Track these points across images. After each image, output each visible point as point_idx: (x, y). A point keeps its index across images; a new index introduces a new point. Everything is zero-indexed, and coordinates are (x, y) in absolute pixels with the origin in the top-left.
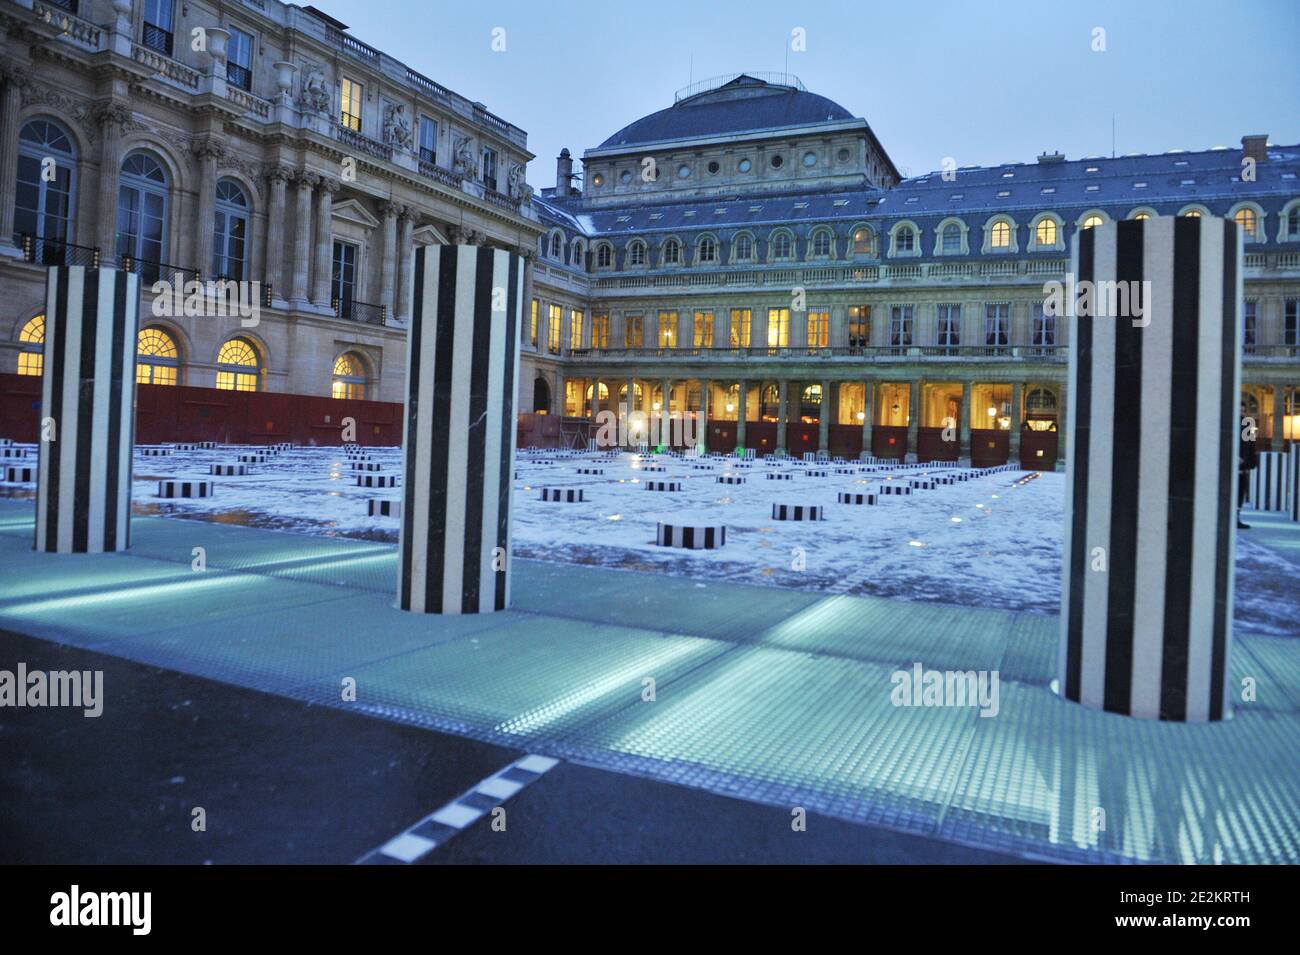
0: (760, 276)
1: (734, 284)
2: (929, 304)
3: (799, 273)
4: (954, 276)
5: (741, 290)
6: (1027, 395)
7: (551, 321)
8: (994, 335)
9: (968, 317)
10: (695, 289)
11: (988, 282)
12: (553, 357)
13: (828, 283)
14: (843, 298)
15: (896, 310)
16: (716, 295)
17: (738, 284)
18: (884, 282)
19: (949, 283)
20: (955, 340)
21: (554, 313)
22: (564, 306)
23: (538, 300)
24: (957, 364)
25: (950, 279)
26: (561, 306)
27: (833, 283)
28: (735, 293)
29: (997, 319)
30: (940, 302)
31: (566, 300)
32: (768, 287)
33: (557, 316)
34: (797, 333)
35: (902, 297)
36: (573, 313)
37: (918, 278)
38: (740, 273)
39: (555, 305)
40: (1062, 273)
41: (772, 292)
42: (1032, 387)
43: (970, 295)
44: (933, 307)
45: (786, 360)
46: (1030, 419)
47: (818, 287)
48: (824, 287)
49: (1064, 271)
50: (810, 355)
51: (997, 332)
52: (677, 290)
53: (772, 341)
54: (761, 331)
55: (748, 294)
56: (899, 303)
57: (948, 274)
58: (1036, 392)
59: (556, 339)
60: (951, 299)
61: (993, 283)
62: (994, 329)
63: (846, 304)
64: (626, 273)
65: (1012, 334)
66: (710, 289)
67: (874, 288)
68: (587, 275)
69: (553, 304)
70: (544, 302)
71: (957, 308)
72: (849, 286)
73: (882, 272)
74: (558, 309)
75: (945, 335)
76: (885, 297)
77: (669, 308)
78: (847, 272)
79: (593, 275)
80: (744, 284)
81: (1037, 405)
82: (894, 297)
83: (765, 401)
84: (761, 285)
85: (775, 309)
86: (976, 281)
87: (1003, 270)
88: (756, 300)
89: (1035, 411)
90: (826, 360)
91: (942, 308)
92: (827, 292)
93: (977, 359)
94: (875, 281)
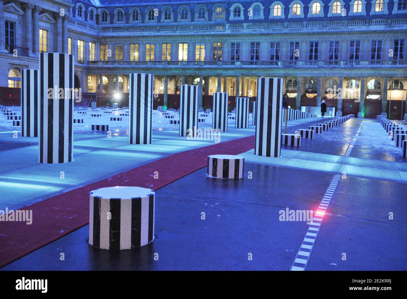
0: (175, 28)
1: (163, 32)
2: (247, 41)
3: (192, 27)
4: (257, 29)
5: (166, 34)
6: (287, 81)
7: (79, 47)
8: (274, 55)
9: (262, 48)
10: (146, 33)
11: (271, 32)
12: (80, 65)
13: (204, 32)
14: (210, 38)
15: (233, 44)
16: (155, 36)
17: (165, 32)
18: (228, 32)
19: (255, 32)
20: (257, 58)
21: (80, 43)
22: (85, 40)
23: (71, 38)
24: (255, 69)
25: (255, 31)
26: (83, 41)
27: (206, 32)
28: (164, 36)
29: (275, 48)
30: (251, 41)
31: (87, 38)
32: (178, 33)
33: (82, 45)
34: (191, 54)
35: (235, 38)
36: (90, 44)
37: (242, 30)
38: (166, 26)
39: (80, 40)
40: (302, 28)
41: (179, 35)
42: (289, 78)
43: (264, 37)
44: (248, 43)
45: (184, 67)
46: (288, 92)
47: (200, 33)
48: (202, 33)
49: (303, 27)
50: (195, 64)
51: (275, 54)
52: (138, 33)
53: (180, 58)
54: (175, 54)
55: (169, 36)
56: (234, 41)
57: (255, 28)
58: (290, 81)
59: (82, 56)
60: (256, 40)
61: (274, 32)
62: (274, 53)
63: (212, 41)
64: (115, 25)
65: (281, 55)
66: (153, 33)
67: (223, 34)
68: (96, 25)
69: (79, 40)
70: (74, 38)
71: (258, 44)
72: (213, 33)
73: (227, 27)
74: (82, 42)
75: (253, 55)
76: (228, 38)
77: (134, 42)
78: (212, 27)
79: (99, 26)
80: (168, 32)
81: (291, 86)
82: (232, 38)
83: (178, 85)
84: (175, 32)
85: (181, 43)
86: (266, 31)
87: (278, 27)
88: (173, 39)
89: (290, 89)
90: (201, 67)
91: (252, 44)
92: (203, 36)
93: (264, 66)
94: (224, 31)
